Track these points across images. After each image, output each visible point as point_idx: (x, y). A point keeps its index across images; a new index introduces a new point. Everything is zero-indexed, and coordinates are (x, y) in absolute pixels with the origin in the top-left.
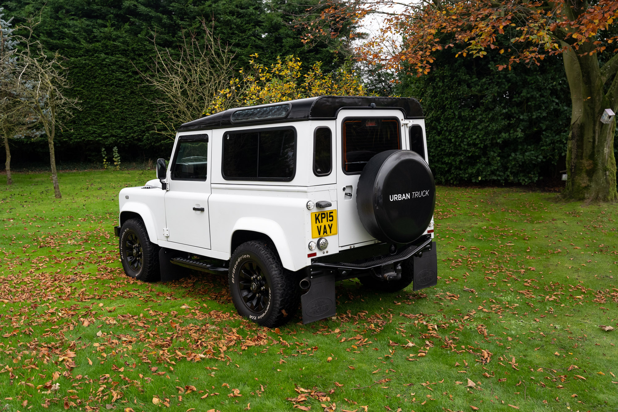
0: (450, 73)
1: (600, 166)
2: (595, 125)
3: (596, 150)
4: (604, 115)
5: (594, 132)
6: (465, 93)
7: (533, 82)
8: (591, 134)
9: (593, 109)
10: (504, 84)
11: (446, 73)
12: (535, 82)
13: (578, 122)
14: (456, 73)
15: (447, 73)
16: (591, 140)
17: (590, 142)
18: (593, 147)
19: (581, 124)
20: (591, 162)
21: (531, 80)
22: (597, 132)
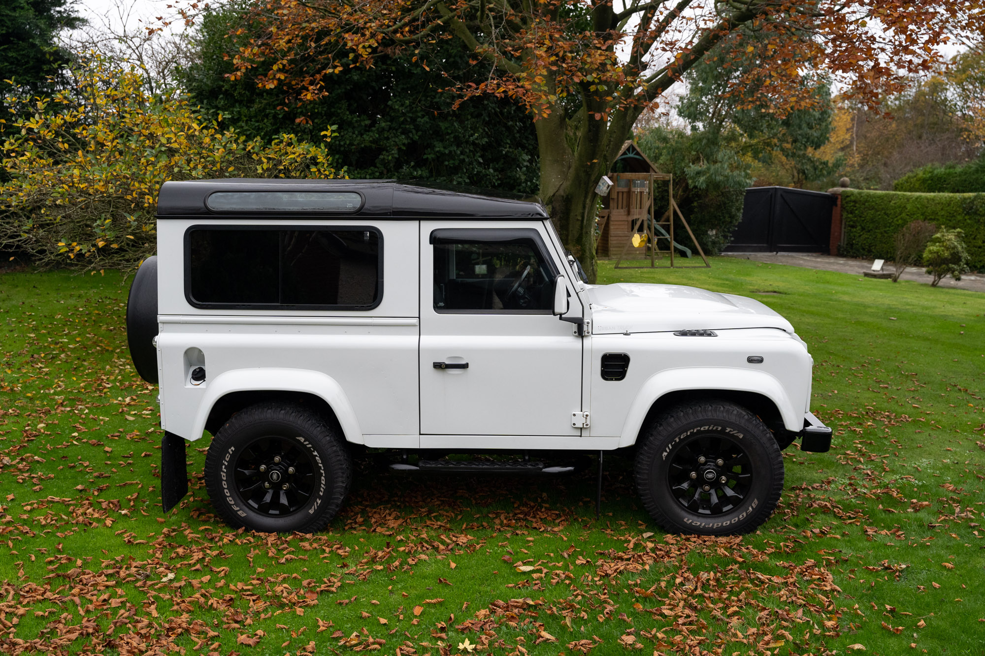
0: (325, 109)
1: (588, 254)
2: (586, 197)
3: (584, 230)
4: (600, 184)
5: (584, 207)
6: (355, 143)
7: (449, 131)
8: (580, 210)
9: (588, 175)
10: (411, 132)
11: (318, 109)
12: (452, 133)
13: (561, 192)
14: (333, 110)
15: (320, 109)
16: (580, 218)
17: (578, 220)
18: (582, 227)
19: (567, 196)
20: (579, 247)
21: (446, 128)
22: (587, 206)
